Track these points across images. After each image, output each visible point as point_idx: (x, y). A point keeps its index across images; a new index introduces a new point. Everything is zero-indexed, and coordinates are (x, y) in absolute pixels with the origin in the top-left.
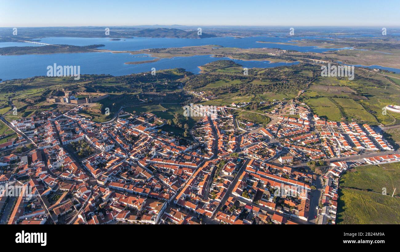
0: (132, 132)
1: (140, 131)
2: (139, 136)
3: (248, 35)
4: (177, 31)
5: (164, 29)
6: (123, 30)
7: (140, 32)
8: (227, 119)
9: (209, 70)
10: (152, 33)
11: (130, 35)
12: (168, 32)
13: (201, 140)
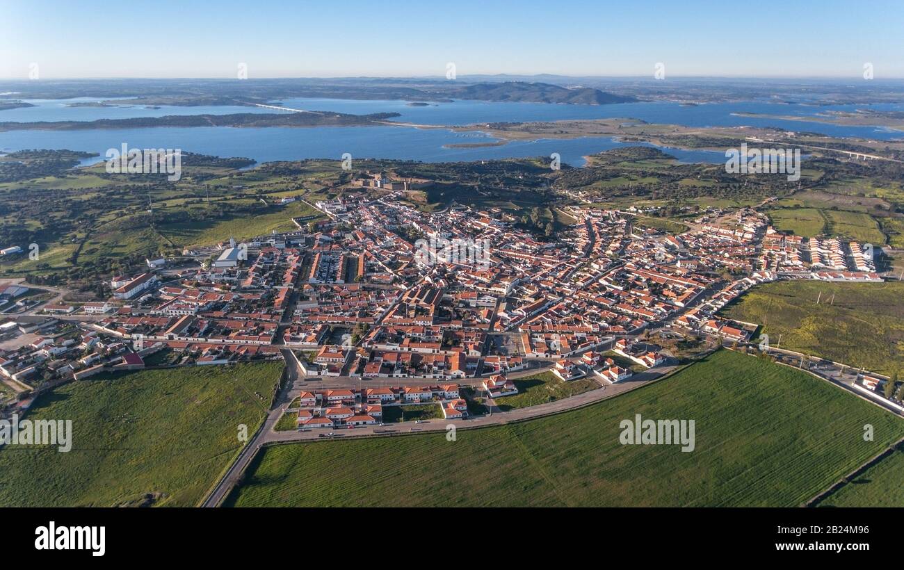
0: (473, 224)
1: (483, 224)
2: (482, 230)
3: (716, 99)
4: (548, 89)
5: (519, 83)
6: (432, 86)
7: (466, 91)
8: (617, 224)
9: (604, 163)
10: (492, 92)
11: (446, 95)
12: (527, 90)
13: (570, 242)
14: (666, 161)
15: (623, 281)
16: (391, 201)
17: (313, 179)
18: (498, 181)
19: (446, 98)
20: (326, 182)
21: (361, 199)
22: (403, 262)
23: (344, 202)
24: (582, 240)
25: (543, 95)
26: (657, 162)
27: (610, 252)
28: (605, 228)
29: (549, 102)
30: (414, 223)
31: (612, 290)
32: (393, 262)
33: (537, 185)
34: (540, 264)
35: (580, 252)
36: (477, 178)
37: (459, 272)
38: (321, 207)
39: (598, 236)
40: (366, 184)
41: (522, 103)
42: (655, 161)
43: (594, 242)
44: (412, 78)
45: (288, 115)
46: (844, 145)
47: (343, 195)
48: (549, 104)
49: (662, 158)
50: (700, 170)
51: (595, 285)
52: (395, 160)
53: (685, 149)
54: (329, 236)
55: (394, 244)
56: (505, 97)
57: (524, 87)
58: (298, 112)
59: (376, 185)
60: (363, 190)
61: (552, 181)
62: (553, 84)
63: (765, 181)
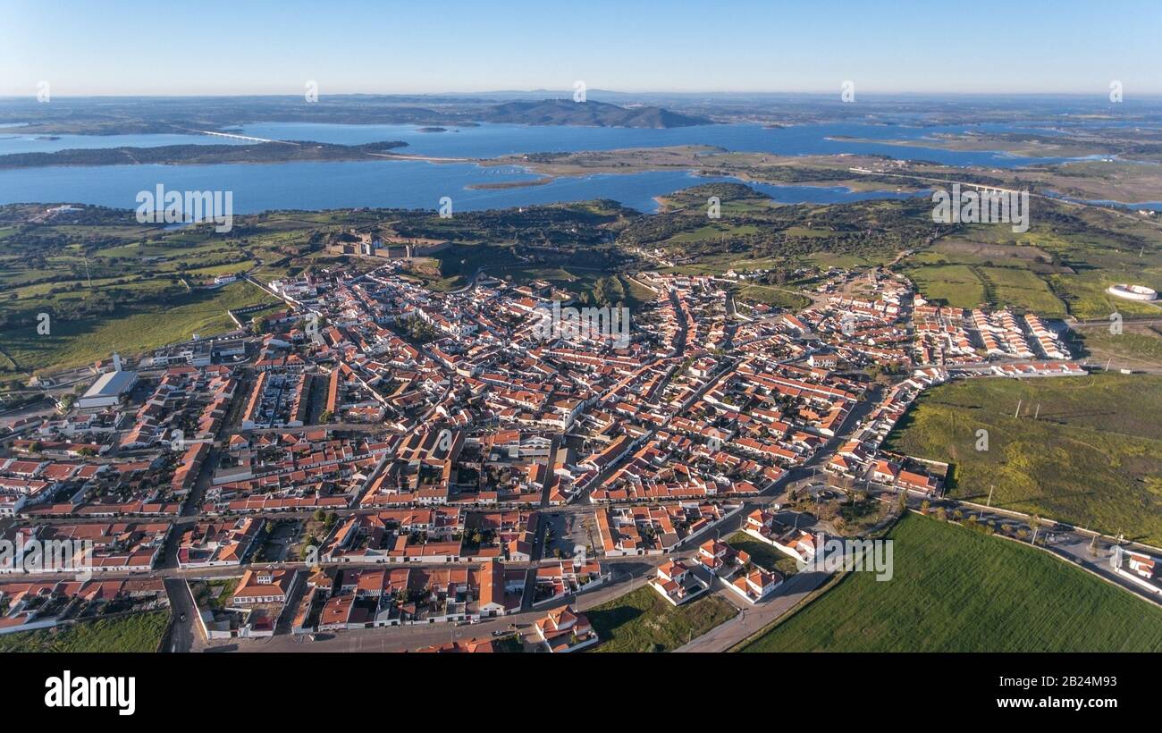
0: (509, 309)
1: (523, 307)
2: (522, 317)
3: (804, 120)
4: (600, 108)
5: (563, 101)
6: (451, 105)
7: (495, 111)
8: (712, 298)
9: (682, 206)
10: (528, 112)
11: (469, 117)
12: (573, 110)
13: (652, 330)
14: (758, 201)
15: (738, 397)
16: (386, 275)
17: (270, 244)
18: (543, 238)
19: (469, 121)
20: (289, 249)
21: (339, 274)
22: (402, 379)
23: (313, 280)
24: (670, 329)
25: (595, 115)
26: (749, 204)
27: (711, 345)
28: (698, 304)
29: (604, 126)
30: (421, 311)
31: (724, 412)
32: (387, 381)
33: (597, 240)
34: (613, 372)
35: (669, 347)
36: (513, 234)
37: (491, 394)
38: (276, 290)
39: (691, 318)
40: (349, 250)
41: (569, 126)
42: (747, 201)
43: (686, 329)
44: (425, 95)
45: (247, 147)
46: (967, 176)
47: (313, 269)
48: (603, 128)
49: (755, 198)
50: (805, 213)
51: (698, 405)
52: (398, 210)
53: (780, 185)
54: (284, 338)
55: (389, 349)
56: (545, 120)
57: (570, 106)
58: (265, 143)
59: (364, 251)
60: (344, 260)
61: (616, 235)
62: (606, 102)
63: (890, 227)
